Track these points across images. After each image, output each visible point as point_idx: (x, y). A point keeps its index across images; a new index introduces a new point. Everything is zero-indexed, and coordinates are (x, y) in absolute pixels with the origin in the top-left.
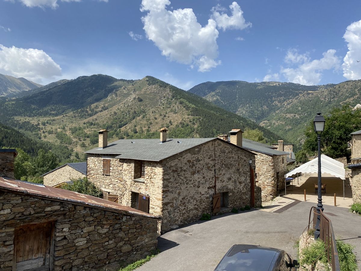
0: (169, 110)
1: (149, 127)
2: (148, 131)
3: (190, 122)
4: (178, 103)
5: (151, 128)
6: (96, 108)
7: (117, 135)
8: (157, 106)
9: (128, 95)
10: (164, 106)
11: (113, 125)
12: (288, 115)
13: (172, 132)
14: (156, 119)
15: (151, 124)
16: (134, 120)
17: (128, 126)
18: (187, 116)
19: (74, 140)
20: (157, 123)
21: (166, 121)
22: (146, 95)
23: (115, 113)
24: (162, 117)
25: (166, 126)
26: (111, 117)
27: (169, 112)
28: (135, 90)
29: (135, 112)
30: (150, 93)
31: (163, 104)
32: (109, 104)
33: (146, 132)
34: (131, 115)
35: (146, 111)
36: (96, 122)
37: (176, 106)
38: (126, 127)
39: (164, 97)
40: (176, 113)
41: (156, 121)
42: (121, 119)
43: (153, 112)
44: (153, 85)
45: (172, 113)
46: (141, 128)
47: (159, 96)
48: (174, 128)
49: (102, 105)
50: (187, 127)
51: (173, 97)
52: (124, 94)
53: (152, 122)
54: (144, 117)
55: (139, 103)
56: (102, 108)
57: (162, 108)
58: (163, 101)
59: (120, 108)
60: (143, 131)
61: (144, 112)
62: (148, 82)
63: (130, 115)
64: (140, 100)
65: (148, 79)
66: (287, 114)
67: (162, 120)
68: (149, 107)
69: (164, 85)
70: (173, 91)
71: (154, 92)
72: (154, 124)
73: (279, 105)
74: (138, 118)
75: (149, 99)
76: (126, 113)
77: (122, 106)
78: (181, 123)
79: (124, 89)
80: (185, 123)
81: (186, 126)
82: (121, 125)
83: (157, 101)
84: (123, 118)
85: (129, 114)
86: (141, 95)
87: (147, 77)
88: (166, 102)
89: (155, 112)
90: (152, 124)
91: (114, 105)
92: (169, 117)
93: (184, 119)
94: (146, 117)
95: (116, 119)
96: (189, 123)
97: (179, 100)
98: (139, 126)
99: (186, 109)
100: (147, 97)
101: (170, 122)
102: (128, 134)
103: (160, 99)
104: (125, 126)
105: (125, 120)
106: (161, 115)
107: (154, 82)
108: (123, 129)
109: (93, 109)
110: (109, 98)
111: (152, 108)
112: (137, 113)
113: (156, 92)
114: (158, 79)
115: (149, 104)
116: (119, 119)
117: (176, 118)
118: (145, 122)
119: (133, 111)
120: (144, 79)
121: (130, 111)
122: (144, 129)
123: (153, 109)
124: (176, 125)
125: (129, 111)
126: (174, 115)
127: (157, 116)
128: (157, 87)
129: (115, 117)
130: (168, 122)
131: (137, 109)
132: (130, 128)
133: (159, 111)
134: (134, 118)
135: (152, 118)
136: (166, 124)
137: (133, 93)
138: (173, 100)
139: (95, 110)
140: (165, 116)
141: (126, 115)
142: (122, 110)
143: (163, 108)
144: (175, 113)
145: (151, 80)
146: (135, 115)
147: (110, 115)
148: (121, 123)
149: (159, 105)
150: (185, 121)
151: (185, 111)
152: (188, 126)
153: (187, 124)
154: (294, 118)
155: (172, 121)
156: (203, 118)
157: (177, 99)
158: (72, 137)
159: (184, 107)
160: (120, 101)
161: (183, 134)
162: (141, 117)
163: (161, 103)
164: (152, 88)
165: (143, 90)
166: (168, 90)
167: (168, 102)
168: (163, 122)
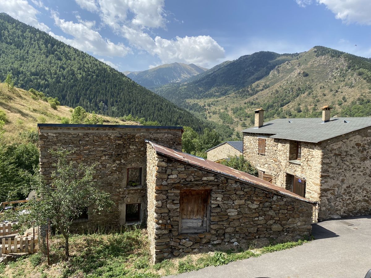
0: (343, 84)
1: (316, 106)
2: (314, 109)
4: (355, 75)
5: (318, 106)
6: (257, 87)
7: (279, 114)
8: (326, 81)
9: (292, 70)
10: (336, 80)
11: (274, 104)
13: (345, 110)
14: (325, 95)
15: (318, 101)
16: (298, 98)
17: (291, 105)
18: (368, 90)
19: (236, 120)
20: (326, 100)
21: (338, 97)
22: (313, 68)
23: (277, 91)
24: (333, 92)
25: (338, 104)
26: (273, 95)
27: (342, 87)
28: (299, 64)
29: (299, 89)
30: (318, 65)
31: (335, 77)
32: (270, 82)
33: (311, 111)
34: (295, 93)
35: (312, 87)
36: (257, 101)
37: (353, 77)
38: (289, 105)
39: (337, 69)
40: (353, 87)
41: (325, 97)
42: (283, 97)
43: (321, 88)
44: (323, 56)
45: (347, 88)
46: (306, 106)
47: (330, 68)
48: (348, 106)
49: (263, 84)
50: (368, 104)
51: (349, 68)
52: (287, 69)
53: (320, 99)
54: (310, 94)
55: (304, 78)
56: (264, 86)
57: (333, 82)
58: (335, 74)
59: (282, 85)
60: (308, 110)
61: (310, 88)
62: (316, 53)
63: (293, 93)
64: (306, 75)
65: (316, 50)
67: (332, 96)
68: (317, 82)
69: (337, 54)
70: (349, 60)
71: (323, 64)
72: (322, 102)
74: (303, 95)
75: (317, 73)
76: (289, 91)
77: (284, 83)
78: (359, 99)
79: (287, 64)
80: (364, 99)
81: (366, 103)
82: (283, 103)
83: (328, 74)
84: (285, 96)
85: (292, 91)
86: (307, 68)
87: (315, 47)
88: (339, 74)
89: (324, 87)
90: (320, 102)
91: (276, 82)
92: (342, 92)
93: (364, 94)
94: (313, 94)
95: (278, 97)
97: (358, 71)
98: (304, 105)
99: (367, 81)
100: (314, 70)
101: (344, 98)
102: (290, 113)
103: (332, 71)
104: (287, 105)
105: (287, 98)
106: (331, 91)
107: (324, 52)
108: (285, 108)
109: (254, 88)
110: (271, 75)
111: (320, 82)
112: (301, 89)
113: (326, 64)
114: (329, 48)
115: (316, 79)
116: (281, 97)
117: (352, 93)
118: (311, 99)
119: (297, 87)
120: (311, 50)
121: (294, 88)
122: (309, 107)
123: (322, 84)
124: (352, 102)
125: (292, 89)
126: (350, 90)
127: (326, 92)
128: (328, 57)
129: (276, 95)
130: (341, 98)
131: (301, 85)
132: (293, 107)
133: (329, 86)
134: (298, 96)
135: (320, 94)
136: (339, 100)
137: (297, 68)
138: (349, 71)
139: (256, 89)
140: (337, 92)
141: (289, 93)
142: (284, 87)
143: (335, 82)
144: (351, 86)
145: (321, 51)
146: (300, 91)
147: (271, 94)
148: (283, 101)
149: (330, 79)
150: (365, 97)
151: (366, 83)
152: (369, 102)
155: (347, 97)
157: (354, 70)
158: (233, 117)
159: (365, 79)
160: (282, 78)
161: (362, 112)
162: (306, 94)
163: (332, 76)
164: (321, 59)
165: (310, 63)
166: (342, 60)
167: (341, 74)
168: (334, 98)
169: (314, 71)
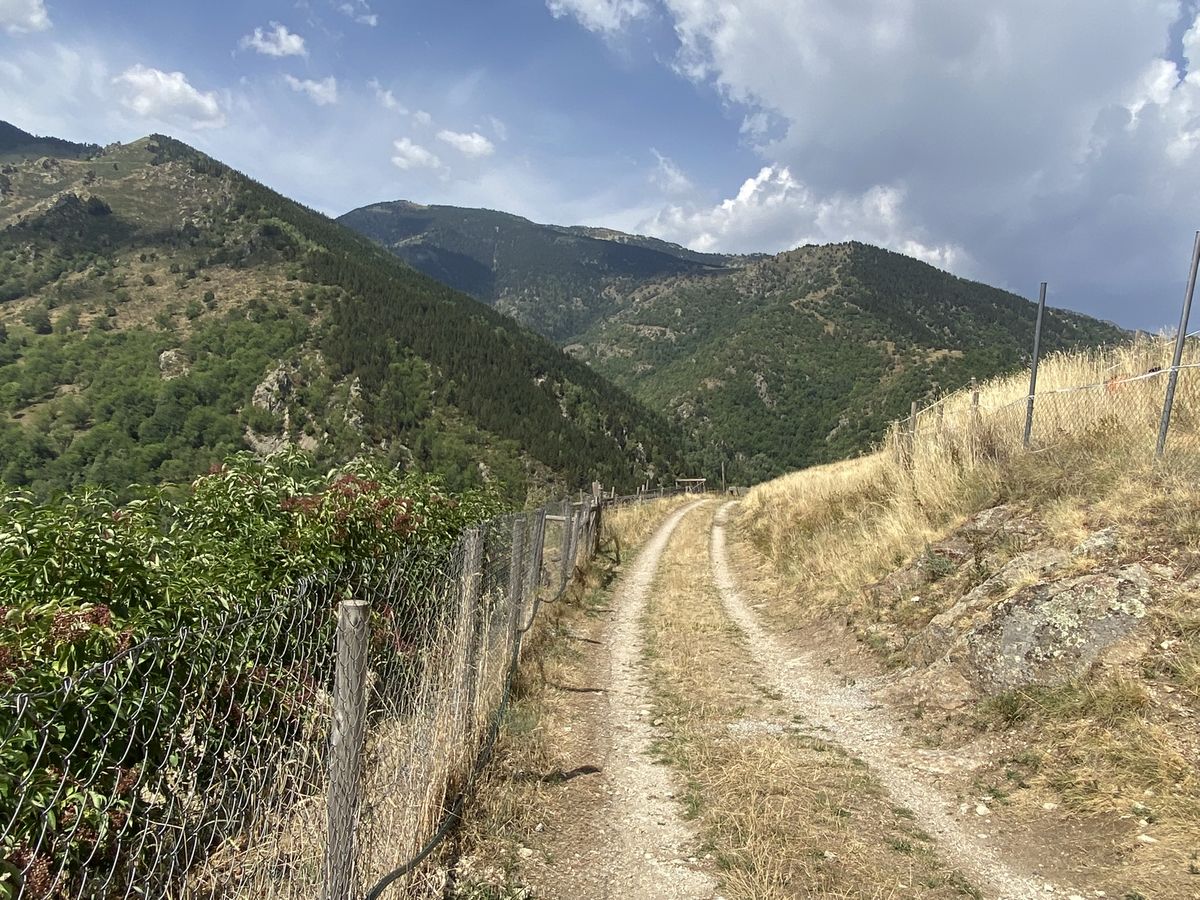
1: (112, 314)
2: (103, 326)
3: (296, 302)
4: (256, 234)
5: (121, 315)
12: (645, 331)
13: (205, 334)
14: (151, 283)
15: (124, 299)
16: (54, 284)
17: (20, 305)
18: (286, 282)
20: (152, 299)
21: (192, 294)
22: (132, 194)
24: (181, 276)
25: (187, 314)
30: (150, 188)
38: (10, 306)
39: (207, 209)
40: (244, 266)
41: (152, 290)
45: (223, 266)
47: (187, 203)
48: (217, 322)
50: (279, 321)
51: (241, 209)
52: (43, 185)
53: (133, 295)
54: (101, 274)
62: (154, 154)
63: (42, 264)
64: (100, 210)
65: (156, 144)
66: (641, 327)
67: (175, 289)
71: (164, 188)
72: (138, 302)
73: (619, 299)
75: (141, 209)
78: (253, 304)
79: (45, 166)
80: (271, 306)
81: (275, 318)
86: (112, 191)
87: (155, 137)
89: (153, 256)
90: (129, 304)
92: (208, 280)
93: (272, 292)
94: (111, 276)
96: (291, 309)
97: (265, 223)
98: (68, 307)
99: (286, 253)
100: (133, 200)
101: (209, 297)
104: (6, 304)
105: (12, 280)
106: (176, 271)
112: (75, 255)
113: (177, 188)
114: (202, 154)
117: (238, 286)
118: (101, 293)
120: (139, 143)
121: (47, 247)
122: (85, 318)
124: (232, 311)
125: (38, 247)
126: (233, 274)
127: (159, 273)
128: (184, 170)
130: (200, 296)
131: (78, 241)
132: (24, 313)
133: (171, 254)
134: (56, 277)
135: (136, 277)
136: (192, 303)
138: (240, 220)
140: (193, 275)
144: (239, 265)
150: (273, 299)
151: (281, 261)
152: (282, 317)
153: (279, 310)
154: (662, 339)
155: (219, 294)
156: (353, 295)
157: (255, 218)
159: (280, 248)
160: (19, 211)
161: (257, 345)
162: (87, 272)
166: (225, 184)
167: (217, 224)
168: (179, 296)
169: (132, 203)
